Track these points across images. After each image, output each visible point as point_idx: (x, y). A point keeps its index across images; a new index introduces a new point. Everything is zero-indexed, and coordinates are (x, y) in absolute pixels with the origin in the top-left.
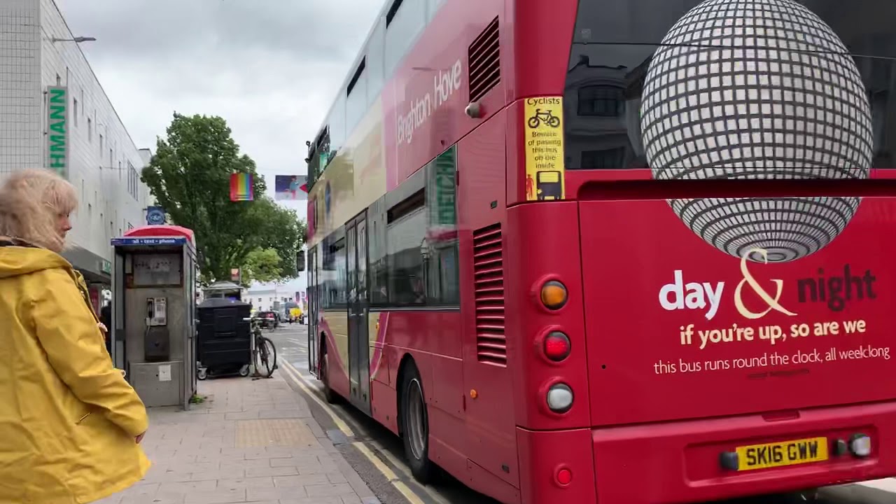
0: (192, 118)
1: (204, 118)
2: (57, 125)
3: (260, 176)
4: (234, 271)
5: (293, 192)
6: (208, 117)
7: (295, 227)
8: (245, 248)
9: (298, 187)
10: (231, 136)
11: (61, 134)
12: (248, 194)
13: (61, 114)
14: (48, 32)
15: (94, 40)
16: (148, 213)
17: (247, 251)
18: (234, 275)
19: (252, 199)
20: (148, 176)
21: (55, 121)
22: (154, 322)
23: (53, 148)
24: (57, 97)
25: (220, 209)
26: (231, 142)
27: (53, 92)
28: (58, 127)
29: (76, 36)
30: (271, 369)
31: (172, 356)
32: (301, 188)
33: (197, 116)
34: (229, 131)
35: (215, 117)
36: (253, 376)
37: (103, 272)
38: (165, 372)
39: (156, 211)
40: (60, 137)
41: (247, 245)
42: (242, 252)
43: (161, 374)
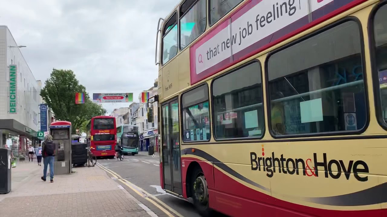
0: (60, 70)
1: (65, 71)
2: (13, 78)
3: (87, 93)
4: (77, 130)
5: (100, 99)
6: (67, 70)
7: (101, 111)
8: (81, 121)
9: (102, 98)
10: (75, 77)
11: (14, 82)
12: (82, 100)
13: (14, 75)
14: (9, 44)
15: (26, 47)
16: (41, 106)
17: (82, 122)
18: (77, 132)
19: (84, 103)
20: (43, 94)
21: (12, 77)
22: (59, 150)
23: (11, 87)
24: (13, 69)
25: (72, 107)
26: (75, 80)
27: (11, 67)
28: (13, 79)
29: (18, 45)
30: (94, 164)
31: (65, 159)
32: (103, 98)
33: (62, 71)
34: (75, 75)
35: (69, 70)
36: (88, 166)
37: (26, 131)
38: (63, 164)
39: (44, 106)
40: (14, 83)
41: (82, 120)
42: (80, 122)
43: (62, 165)
